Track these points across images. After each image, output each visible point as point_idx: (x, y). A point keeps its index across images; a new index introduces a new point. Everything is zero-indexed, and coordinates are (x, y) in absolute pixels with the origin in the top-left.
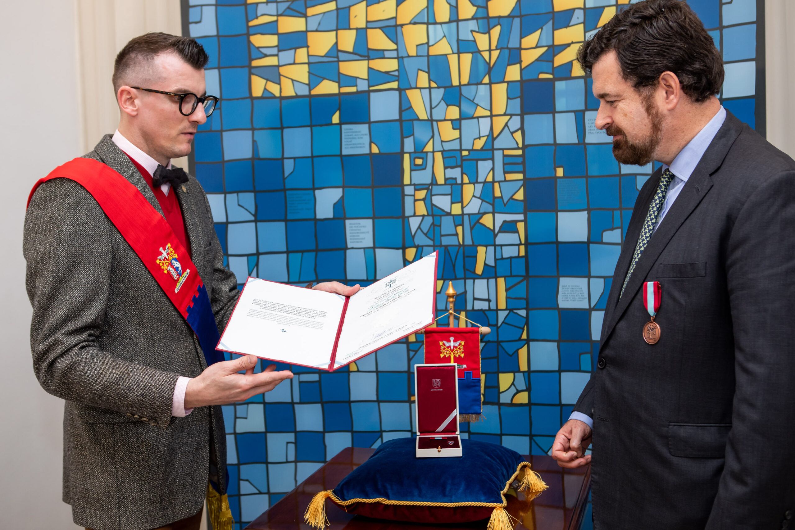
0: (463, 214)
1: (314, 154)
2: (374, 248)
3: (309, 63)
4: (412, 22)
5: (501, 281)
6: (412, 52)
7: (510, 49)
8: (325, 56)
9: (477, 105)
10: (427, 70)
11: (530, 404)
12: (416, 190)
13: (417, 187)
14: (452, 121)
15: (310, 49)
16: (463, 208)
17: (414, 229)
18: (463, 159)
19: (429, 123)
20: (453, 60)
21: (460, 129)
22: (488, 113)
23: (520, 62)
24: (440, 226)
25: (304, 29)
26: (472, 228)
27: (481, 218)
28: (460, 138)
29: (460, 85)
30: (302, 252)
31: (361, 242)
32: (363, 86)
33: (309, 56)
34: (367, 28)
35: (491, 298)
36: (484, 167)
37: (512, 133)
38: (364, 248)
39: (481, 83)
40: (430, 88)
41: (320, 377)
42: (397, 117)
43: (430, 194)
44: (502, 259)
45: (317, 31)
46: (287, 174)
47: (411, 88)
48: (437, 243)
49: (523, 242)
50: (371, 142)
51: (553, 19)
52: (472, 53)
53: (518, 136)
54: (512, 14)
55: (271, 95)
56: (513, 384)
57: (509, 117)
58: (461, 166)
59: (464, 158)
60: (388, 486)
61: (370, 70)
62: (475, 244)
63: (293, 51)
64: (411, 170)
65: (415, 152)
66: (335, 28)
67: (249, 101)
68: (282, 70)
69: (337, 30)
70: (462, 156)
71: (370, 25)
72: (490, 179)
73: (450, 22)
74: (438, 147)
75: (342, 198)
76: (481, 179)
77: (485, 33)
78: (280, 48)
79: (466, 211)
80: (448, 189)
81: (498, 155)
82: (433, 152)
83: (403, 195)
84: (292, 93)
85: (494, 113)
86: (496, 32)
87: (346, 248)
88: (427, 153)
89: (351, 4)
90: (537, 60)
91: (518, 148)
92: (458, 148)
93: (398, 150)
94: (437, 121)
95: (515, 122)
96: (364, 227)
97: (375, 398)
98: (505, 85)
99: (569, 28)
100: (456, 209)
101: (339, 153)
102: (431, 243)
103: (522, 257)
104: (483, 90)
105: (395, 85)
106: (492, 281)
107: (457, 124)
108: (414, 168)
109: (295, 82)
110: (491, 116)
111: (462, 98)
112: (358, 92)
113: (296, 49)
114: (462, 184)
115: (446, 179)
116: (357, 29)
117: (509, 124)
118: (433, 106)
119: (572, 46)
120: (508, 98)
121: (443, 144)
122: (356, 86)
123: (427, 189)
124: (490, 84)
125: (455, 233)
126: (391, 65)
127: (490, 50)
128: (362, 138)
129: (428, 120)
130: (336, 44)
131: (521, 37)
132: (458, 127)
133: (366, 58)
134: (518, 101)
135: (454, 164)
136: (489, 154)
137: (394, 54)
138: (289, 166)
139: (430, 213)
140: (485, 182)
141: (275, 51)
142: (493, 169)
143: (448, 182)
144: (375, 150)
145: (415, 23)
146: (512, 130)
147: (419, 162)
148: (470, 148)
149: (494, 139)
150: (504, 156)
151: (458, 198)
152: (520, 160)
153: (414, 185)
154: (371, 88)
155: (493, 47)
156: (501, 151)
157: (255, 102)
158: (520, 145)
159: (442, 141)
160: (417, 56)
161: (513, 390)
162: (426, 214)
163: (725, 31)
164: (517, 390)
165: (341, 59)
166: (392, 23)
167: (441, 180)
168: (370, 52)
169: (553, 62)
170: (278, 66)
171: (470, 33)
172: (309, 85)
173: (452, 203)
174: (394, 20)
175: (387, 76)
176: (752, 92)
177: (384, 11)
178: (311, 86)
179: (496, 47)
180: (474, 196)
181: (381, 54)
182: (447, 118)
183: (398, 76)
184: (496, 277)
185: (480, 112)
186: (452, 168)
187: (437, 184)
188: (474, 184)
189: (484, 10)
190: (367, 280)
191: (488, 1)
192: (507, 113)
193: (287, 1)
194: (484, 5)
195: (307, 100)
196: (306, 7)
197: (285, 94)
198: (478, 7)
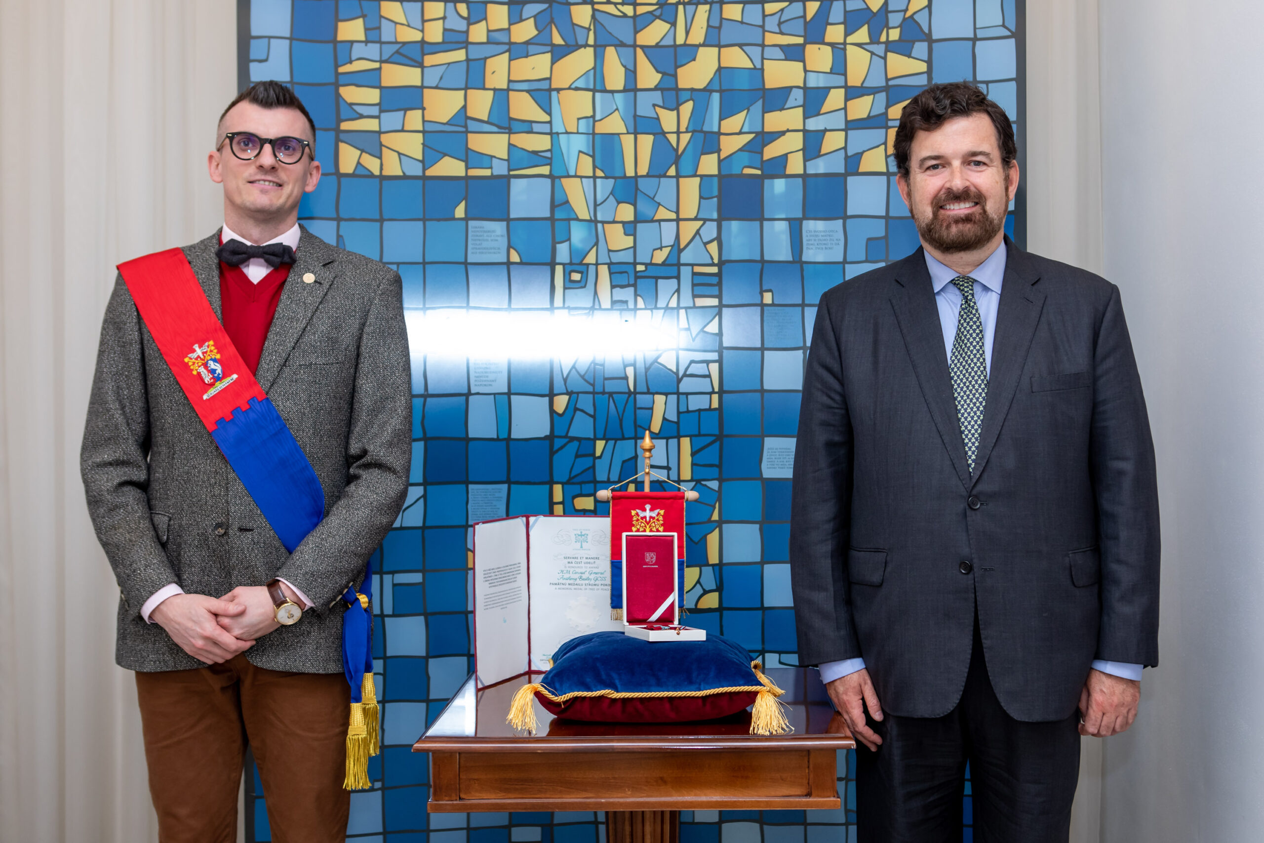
1: (427, 259)
2: (509, 394)
3: (424, 132)
4: (573, 86)
5: (686, 442)
6: (572, 126)
7: (706, 133)
8: (447, 123)
9: (659, 204)
10: (591, 153)
11: (721, 609)
13: (572, 312)
14: (624, 223)
15: (426, 112)
17: (566, 368)
18: (638, 276)
19: (593, 224)
20: (628, 141)
21: (634, 235)
22: (674, 216)
23: (718, 151)
24: (603, 365)
25: (417, 82)
26: (647, 370)
27: (660, 356)
28: (634, 247)
29: (636, 177)
31: (490, 385)
32: (500, 169)
33: (424, 121)
34: (508, 90)
35: (670, 465)
36: (666, 288)
37: (705, 244)
38: (495, 394)
39: (665, 176)
40: (594, 177)
41: (425, 577)
44: (688, 412)
45: (437, 88)
47: (569, 176)
48: (599, 389)
49: (716, 389)
50: (509, 247)
51: (763, 97)
52: (654, 134)
53: (713, 248)
54: (709, 88)
55: (367, 173)
56: (698, 582)
57: (700, 223)
58: (634, 285)
59: (638, 274)
60: (615, 676)
61: (511, 146)
62: (652, 390)
63: (402, 113)
64: (565, 288)
65: (571, 263)
66: (463, 86)
67: (334, 178)
68: (385, 139)
69: (466, 89)
70: (636, 272)
71: (513, 86)
72: (674, 304)
73: (625, 90)
74: (604, 258)
76: (661, 303)
77: (672, 110)
78: (384, 107)
81: (686, 272)
82: (597, 264)
84: (398, 172)
85: (681, 216)
86: (687, 108)
87: (467, 394)
88: (588, 265)
89: (487, 56)
90: (740, 150)
91: (713, 265)
92: (632, 260)
93: (548, 259)
94: (603, 223)
95: (710, 231)
96: (496, 364)
98: (697, 180)
99: (784, 112)
101: (463, 259)
102: (590, 388)
103: (715, 409)
104: (667, 185)
105: (545, 170)
106: (673, 442)
107: (630, 228)
108: (569, 284)
109: (402, 157)
110: (678, 220)
111: (639, 195)
112: (493, 177)
113: (406, 110)
114: (636, 309)
115: (613, 302)
116: (495, 90)
117: (701, 232)
118: (598, 202)
119: (788, 134)
120: (701, 197)
121: (611, 253)
122: (491, 168)
124: (678, 176)
125: (624, 375)
126: (541, 143)
127: (678, 133)
128: (496, 240)
129: (590, 221)
130: (465, 107)
131: (721, 119)
132: (632, 232)
133: (507, 131)
134: (715, 202)
135: (626, 282)
136: (673, 271)
137: (546, 128)
140: (667, 308)
141: (375, 111)
142: (678, 291)
143: (615, 306)
144: (515, 258)
145: (576, 89)
146: (705, 240)
147: (576, 277)
148: (649, 261)
149: (680, 251)
150: (694, 274)
152: (715, 280)
153: (569, 308)
154: (512, 173)
155: (683, 129)
156: (690, 268)
157: (343, 180)
158: (716, 261)
159: (609, 251)
160: (578, 133)
161: (699, 590)
164: (704, 590)
165: (470, 128)
166: (544, 85)
167: (606, 303)
168: (513, 123)
169: (762, 153)
170: (380, 133)
171: (652, 108)
172: (422, 162)
174: (548, 81)
175: (535, 157)
177: (533, 68)
178: (425, 163)
179: (687, 128)
181: (528, 127)
182: (617, 219)
183: (551, 159)
184: (678, 437)
185: (662, 213)
186: (622, 287)
187: (600, 308)
188: (652, 309)
189: (673, 79)
190: (498, 439)
191: (677, 67)
192: (699, 217)
193: (396, 43)
194: (672, 72)
195: (420, 182)
196: (423, 54)
197: (387, 172)
198: (664, 74)
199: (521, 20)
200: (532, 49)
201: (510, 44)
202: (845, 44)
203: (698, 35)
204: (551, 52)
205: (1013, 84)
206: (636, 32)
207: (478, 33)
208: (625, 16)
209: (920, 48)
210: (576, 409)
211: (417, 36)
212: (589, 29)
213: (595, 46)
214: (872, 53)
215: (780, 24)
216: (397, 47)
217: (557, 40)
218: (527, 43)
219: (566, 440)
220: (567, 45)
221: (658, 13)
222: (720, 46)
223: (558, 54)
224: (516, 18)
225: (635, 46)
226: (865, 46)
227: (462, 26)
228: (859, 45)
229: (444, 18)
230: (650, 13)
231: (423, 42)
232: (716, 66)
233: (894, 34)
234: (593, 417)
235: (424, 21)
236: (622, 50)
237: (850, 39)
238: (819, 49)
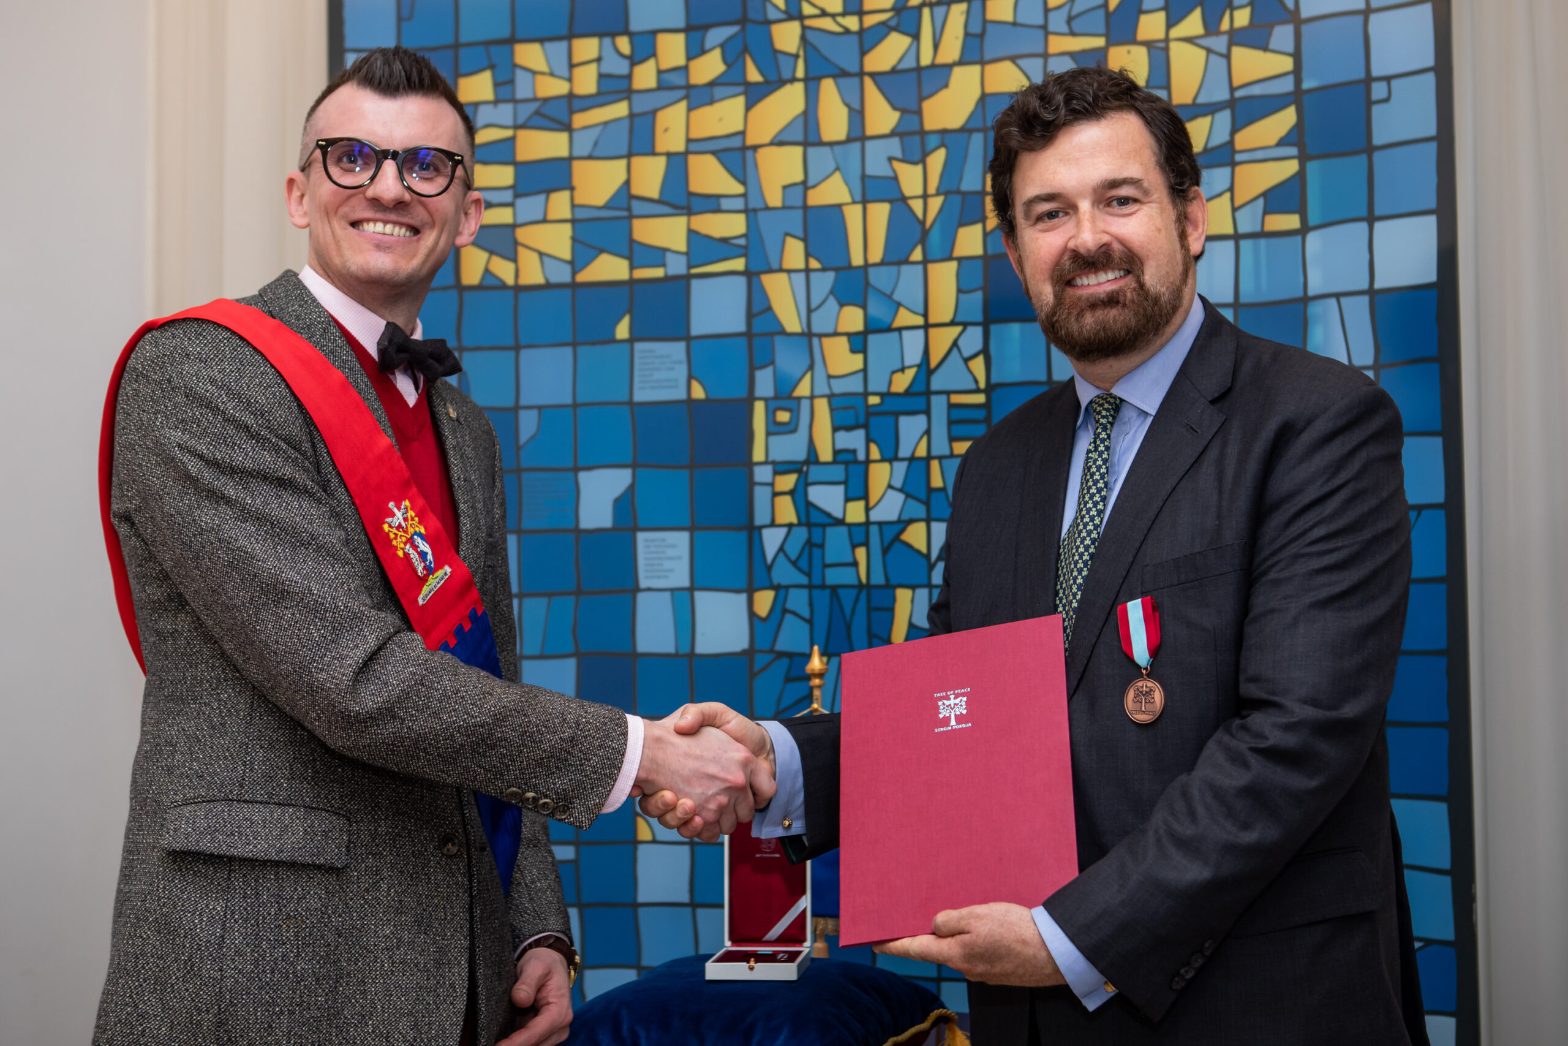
0: (868, 523)
1: (580, 400)
2: (691, 589)
3: (573, 221)
4: (776, 140)
6: (774, 198)
7: (964, 194)
8: (605, 207)
9: (899, 304)
10: (801, 235)
12: (776, 473)
13: (780, 468)
14: (849, 335)
15: (577, 193)
16: (868, 509)
17: (770, 551)
18: (871, 412)
19: (805, 340)
20: (853, 215)
21: (864, 351)
22: (920, 321)
23: (983, 219)
24: (822, 546)
25: (564, 152)
26: (885, 551)
27: (903, 530)
28: (865, 370)
29: (867, 266)
30: (549, 595)
31: (666, 577)
32: (677, 266)
33: (574, 206)
34: (687, 153)
36: (911, 428)
37: (967, 360)
38: (672, 590)
39: (906, 261)
40: (807, 271)
41: (577, 853)
42: (741, 327)
43: (804, 483)
45: (590, 157)
46: (524, 437)
47: (771, 271)
48: (817, 581)
50: (690, 377)
52: (890, 201)
53: (978, 366)
54: (969, 126)
55: (498, 283)
57: (959, 329)
58: (865, 426)
59: (871, 410)
61: (691, 233)
62: (893, 582)
63: (541, 198)
64: (768, 434)
65: (776, 397)
66: (624, 151)
67: (453, 294)
68: (521, 234)
69: (629, 156)
70: (867, 407)
71: (693, 147)
72: (922, 452)
73: (849, 140)
74: (822, 388)
75: (632, 488)
76: (904, 451)
77: (915, 163)
78: (519, 190)
79: (875, 516)
80: (839, 472)
81: (938, 404)
82: (812, 397)
83: (751, 484)
84: (539, 280)
85: (932, 320)
86: (937, 160)
87: (637, 589)
88: (799, 399)
89: (658, 105)
91: (977, 391)
92: (861, 390)
93: (742, 393)
94: (821, 336)
95: (973, 339)
96: (673, 546)
97: (685, 898)
98: (953, 265)
100: (855, 513)
101: (626, 398)
102: (804, 580)
104: (910, 275)
105: (739, 264)
107: (859, 343)
108: (774, 429)
109: (546, 259)
110: (927, 327)
111: (871, 292)
112: (667, 279)
113: (548, 192)
114: (868, 462)
115: (836, 453)
116: (669, 155)
117: (961, 343)
118: (814, 305)
120: (960, 291)
121: (832, 381)
122: (664, 265)
123: (799, 471)
124: (925, 262)
125: (850, 560)
126: (732, 225)
127: (925, 197)
128: (672, 369)
129: (802, 334)
130: (627, 183)
132: (861, 347)
133: (685, 211)
134: (978, 296)
135: (852, 422)
136: (920, 402)
137: (739, 204)
138: (528, 424)
139: (804, 520)
140: (912, 459)
141: (508, 196)
142: (928, 432)
143: (841, 457)
144: (698, 392)
145: (781, 144)
146: (966, 354)
147: (783, 416)
148: (884, 389)
149: (930, 372)
150: (951, 406)
151: (858, 490)
152: (981, 414)
153: (774, 463)
154: (694, 271)
155: (932, 190)
156: (944, 397)
157: (467, 295)
158: (982, 385)
159: (830, 377)
160: (784, 208)
162: (795, 520)
163: (1377, 156)
165: (636, 212)
166: (736, 142)
167: (825, 454)
168: (693, 200)
170: (514, 226)
171: (886, 163)
172: (572, 263)
173: (848, 499)
174: (740, 137)
175: (725, 247)
176: (1431, 276)
177: (721, 119)
178: (576, 264)
179: (938, 189)
180: (890, 486)
181: (713, 204)
182: (841, 329)
183: (746, 247)
185: (905, 318)
186: (849, 429)
187: (817, 462)
188: (890, 461)
189: (915, 118)
190: (676, 655)
191: (922, 99)
192: (958, 319)
193: (535, 99)
194: (914, 107)
195: (568, 292)
196: (572, 112)
197: (524, 280)
198: (904, 111)
199: (703, 52)
200: (718, 91)
201: (689, 87)
202: (1167, 40)
203: (951, 50)
204: (746, 93)
205: (1431, 77)
206: (863, 53)
207: (645, 76)
208: (847, 31)
209: (1283, 35)
210: (785, 611)
211: (560, 88)
212: (796, 56)
213: (806, 80)
214: (1209, 51)
215: (1070, 20)
216: (534, 106)
217: (754, 75)
218: (713, 84)
219: (770, 657)
220: (767, 82)
221: (893, 23)
222: (983, 63)
223: (755, 95)
224: (695, 51)
225: (861, 74)
226: (1200, 41)
227: (622, 68)
228: (1189, 40)
229: (599, 60)
230: (883, 24)
231: (571, 96)
232: (977, 94)
233: (1242, 18)
234: (810, 622)
235: (572, 66)
236: (843, 81)
237: (1175, 32)
238: (1129, 52)
